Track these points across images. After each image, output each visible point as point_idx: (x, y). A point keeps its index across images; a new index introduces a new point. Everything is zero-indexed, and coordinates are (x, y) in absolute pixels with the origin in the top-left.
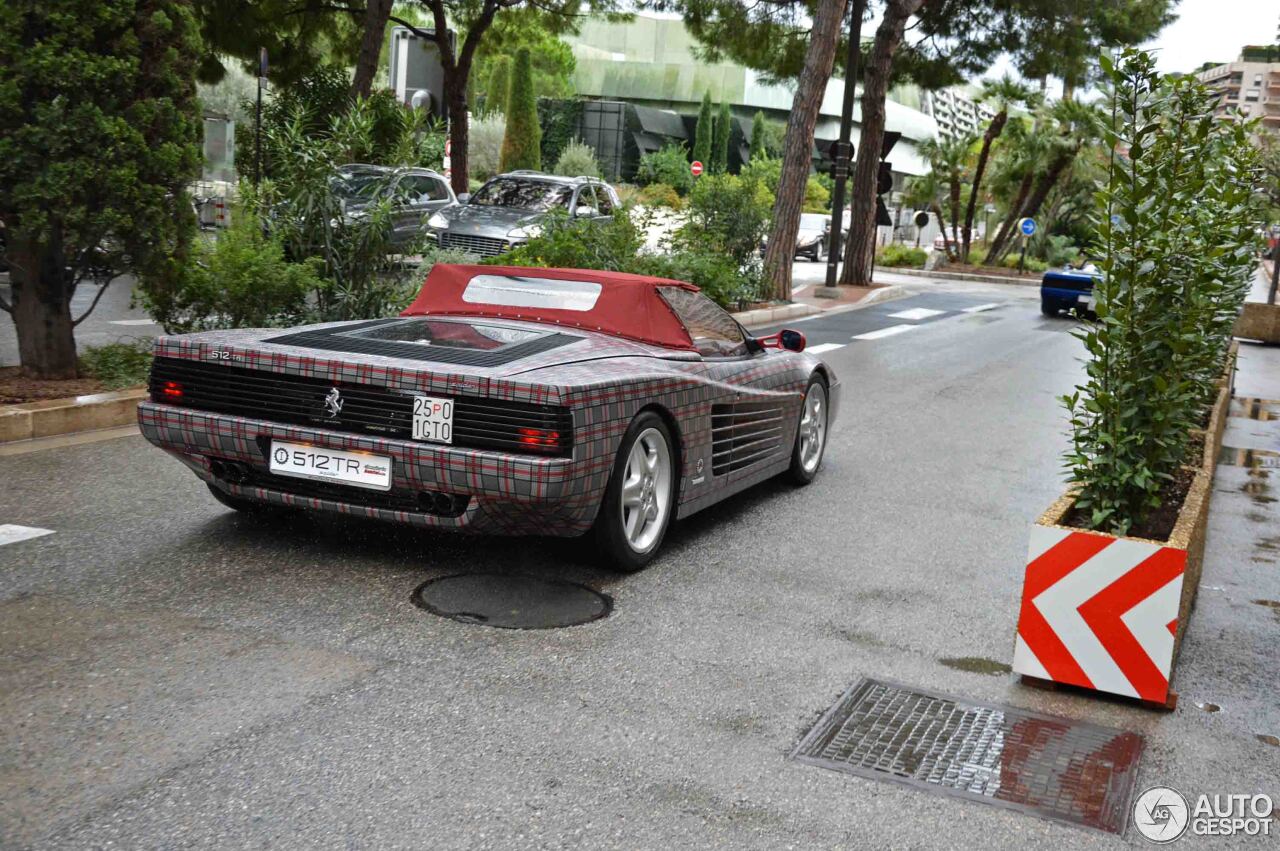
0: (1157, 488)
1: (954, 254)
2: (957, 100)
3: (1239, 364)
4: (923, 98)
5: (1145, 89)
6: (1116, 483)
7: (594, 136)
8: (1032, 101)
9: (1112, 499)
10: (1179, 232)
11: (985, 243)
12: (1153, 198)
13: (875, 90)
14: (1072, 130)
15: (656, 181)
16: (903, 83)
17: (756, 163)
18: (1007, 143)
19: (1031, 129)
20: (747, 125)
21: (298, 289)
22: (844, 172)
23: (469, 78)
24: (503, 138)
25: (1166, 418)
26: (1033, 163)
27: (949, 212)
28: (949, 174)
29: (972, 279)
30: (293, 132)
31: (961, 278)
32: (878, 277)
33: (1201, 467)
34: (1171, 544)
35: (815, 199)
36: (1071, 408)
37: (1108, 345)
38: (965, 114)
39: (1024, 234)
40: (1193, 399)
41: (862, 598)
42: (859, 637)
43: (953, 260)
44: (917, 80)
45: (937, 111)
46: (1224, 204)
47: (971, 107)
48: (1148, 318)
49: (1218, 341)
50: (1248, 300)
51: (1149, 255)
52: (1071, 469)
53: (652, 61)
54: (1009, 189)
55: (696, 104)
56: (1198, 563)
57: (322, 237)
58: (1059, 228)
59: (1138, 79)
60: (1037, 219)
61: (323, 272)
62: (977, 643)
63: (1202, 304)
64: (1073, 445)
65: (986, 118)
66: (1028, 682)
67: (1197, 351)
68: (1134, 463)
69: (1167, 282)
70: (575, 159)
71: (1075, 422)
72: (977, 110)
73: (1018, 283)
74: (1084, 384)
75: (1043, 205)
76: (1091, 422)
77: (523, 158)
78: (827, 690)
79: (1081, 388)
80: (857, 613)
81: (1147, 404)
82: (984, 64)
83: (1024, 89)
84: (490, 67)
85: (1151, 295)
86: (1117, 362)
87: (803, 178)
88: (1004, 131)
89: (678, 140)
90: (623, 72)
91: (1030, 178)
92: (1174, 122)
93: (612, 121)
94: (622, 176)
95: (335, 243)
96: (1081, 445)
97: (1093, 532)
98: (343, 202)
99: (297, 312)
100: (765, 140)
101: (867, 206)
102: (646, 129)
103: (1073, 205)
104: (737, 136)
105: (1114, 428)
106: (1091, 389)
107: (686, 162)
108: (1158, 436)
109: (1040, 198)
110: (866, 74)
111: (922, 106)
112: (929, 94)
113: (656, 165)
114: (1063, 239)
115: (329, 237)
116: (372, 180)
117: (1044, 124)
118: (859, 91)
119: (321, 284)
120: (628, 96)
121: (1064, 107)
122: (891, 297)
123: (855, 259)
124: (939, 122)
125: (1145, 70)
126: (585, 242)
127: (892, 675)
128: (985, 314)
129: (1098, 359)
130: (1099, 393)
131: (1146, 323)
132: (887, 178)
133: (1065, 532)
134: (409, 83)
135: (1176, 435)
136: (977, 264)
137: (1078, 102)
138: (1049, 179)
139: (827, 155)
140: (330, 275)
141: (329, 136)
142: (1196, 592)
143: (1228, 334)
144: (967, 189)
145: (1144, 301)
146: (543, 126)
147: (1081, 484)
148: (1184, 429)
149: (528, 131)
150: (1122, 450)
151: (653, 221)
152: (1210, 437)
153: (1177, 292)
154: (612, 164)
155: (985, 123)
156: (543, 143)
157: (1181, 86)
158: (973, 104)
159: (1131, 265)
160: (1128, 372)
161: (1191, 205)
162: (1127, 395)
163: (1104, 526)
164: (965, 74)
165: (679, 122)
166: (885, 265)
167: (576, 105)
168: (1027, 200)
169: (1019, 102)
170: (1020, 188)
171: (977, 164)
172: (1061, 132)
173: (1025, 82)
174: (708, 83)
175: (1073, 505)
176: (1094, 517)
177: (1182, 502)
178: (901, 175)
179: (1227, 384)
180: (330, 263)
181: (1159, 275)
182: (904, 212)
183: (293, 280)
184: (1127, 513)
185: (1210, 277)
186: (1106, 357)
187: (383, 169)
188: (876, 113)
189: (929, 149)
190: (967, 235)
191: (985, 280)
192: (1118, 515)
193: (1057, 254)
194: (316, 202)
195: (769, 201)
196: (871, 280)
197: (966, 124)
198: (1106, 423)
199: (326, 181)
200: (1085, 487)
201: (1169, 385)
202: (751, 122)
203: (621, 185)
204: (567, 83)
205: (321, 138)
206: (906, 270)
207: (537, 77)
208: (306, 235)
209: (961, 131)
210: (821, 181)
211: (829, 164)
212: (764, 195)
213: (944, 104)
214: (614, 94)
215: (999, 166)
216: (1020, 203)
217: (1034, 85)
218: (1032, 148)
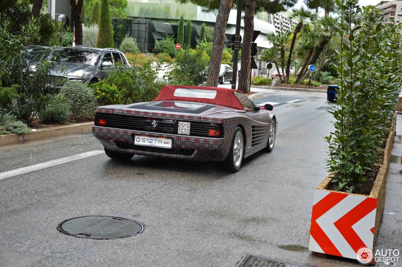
0: (364, 173)
1: (283, 80)
2: (283, 18)
3: (397, 122)
4: (269, 17)
5: (355, 12)
6: (348, 172)
7: (136, 34)
8: (313, 17)
9: (346, 178)
10: (370, 69)
11: (295, 75)
12: (359, 56)
13: (249, 14)
14: (329, 29)
15: (162, 52)
16: (261, 11)
17: (203, 44)
18: (303, 35)
19: (312, 29)
20: (198, 29)
21: (9, 98)
22: (238, 47)
23: (82, 9)
24: (98, 34)
25: (367, 145)
26: (313, 43)
27: (280, 63)
28: (280, 48)
29: (291, 90)
30: (5, 32)
31: (286, 89)
32: (252, 89)
33: (382, 164)
34: (371, 196)
35: (227, 58)
36: (329, 142)
37: (343, 116)
38: (286, 23)
39: (310, 71)
40: (378, 137)
41: (247, 221)
42: (246, 237)
43: (282, 82)
44: (266, 10)
45: (275, 22)
46: (388, 58)
47: (288, 20)
48: (359, 105)
49: (388, 113)
50: (400, 96)
51: (358, 79)
52: (329, 166)
53: (159, 3)
54: (304, 53)
55: (178, 20)
56: (383, 203)
57: (19, 76)
58: (325, 69)
59: (351, 8)
60: (316, 65)
61: (19, 91)
62: (294, 239)
63: (380, 98)
64: (330, 157)
65: (294, 25)
66: (315, 255)
67: (379, 117)
68: (355, 163)
69: (366, 90)
70: (128, 43)
71: (330, 147)
72: (291, 21)
73: (308, 91)
74: (334, 132)
75: (318, 59)
76: (337, 147)
77: (106, 43)
78: (233, 261)
79: (333, 133)
80: (245, 227)
81: (359, 139)
82: (293, 3)
83: (309, 13)
84: (92, 5)
85: (360, 95)
86: (347, 122)
87: (221, 50)
88: (302, 30)
89: (170, 35)
90: (147, 7)
91: (312, 49)
92: (367, 26)
93: (143, 28)
94: (148, 50)
95: (24, 78)
96: (333, 156)
97: (339, 192)
98: (28, 62)
99: (8, 108)
100: (206, 35)
101: (247, 61)
102: (157, 31)
103: (330, 59)
104: (195, 33)
105: (346, 149)
106: (337, 134)
107: (174, 44)
108: (364, 152)
109: (317, 56)
110: (246, 8)
111: (269, 20)
112: (271, 15)
113: (161, 45)
114: (326, 73)
115: (22, 76)
116: (40, 52)
117: (317, 27)
118: (243, 14)
119: (18, 96)
120: (150, 17)
121: (325, 20)
122: (257, 98)
123: (243, 82)
124: (276, 27)
125: (354, 5)
126: (132, 77)
127: (259, 253)
128: (296, 104)
129: (339, 121)
130: (340, 135)
131: (358, 107)
132: (255, 49)
133: (328, 192)
134: (57, 11)
135: (371, 152)
136: (292, 84)
137: (331, 18)
138: (320, 49)
139: (231, 41)
140: (22, 92)
141: (21, 34)
142: (382, 215)
143: (392, 110)
144: (287, 54)
145: (357, 98)
146: (114, 30)
147: (334, 172)
148: (375, 149)
149: (108, 31)
150: (350, 158)
151: (160, 68)
152: (386, 152)
153: (370, 94)
154: (144, 45)
155: (294, 27)
156: (114, 37)
157: (369, 11)
158: (289, 19)
159: (351, 83)
160: (351, 127)
161: (374, 59)
162: (351, 136)
163: (343, 189)
164: (285, 7)
165: (171, 28)
166: (255, 85)
167: (127, 21)
168: (311, 57)
169: (307, 18)
170: (308, 53)
171: (291, 43)
172: (324, 30)
173: (310, 10)
174: (182, 11)
175: (331, 181)
176: (339, 186)
177: (375, 179)
178: (261, 48)
179: (392, 130)
180: (23, 87)
181: (363, 87)
182: (262, 63)
183: (6, 94)
184: (352, 184)
185: (383, 87)
186: (342, 121)
187: (46, 47)
188: (250, 24)
189: (272, 37)
190: (288, 72)
191: (295, 90)
192: (349, 185)
193: (324, 79)
194: (15, 62)
195: (208, 59)
196: (249, 91)
197: (287, 27)
198: (343, 147)
199: (20, 53)
200: (336, 174)
201: (368, 131)
202: (200, 27)
203: (147, 54)
204: (124, 11)
205: (17, 34)
206: (264, 87)
207: (111, 9)
208: (11, 76)
209: (285, 30)
210: (229, 51)
211: (232, 44)
212: (205, 57)
213: (278, 19)
214: (143, 16)
215: (300, 44)
216: (309, 58)
217: (313, 11)
218: (313, 36)
